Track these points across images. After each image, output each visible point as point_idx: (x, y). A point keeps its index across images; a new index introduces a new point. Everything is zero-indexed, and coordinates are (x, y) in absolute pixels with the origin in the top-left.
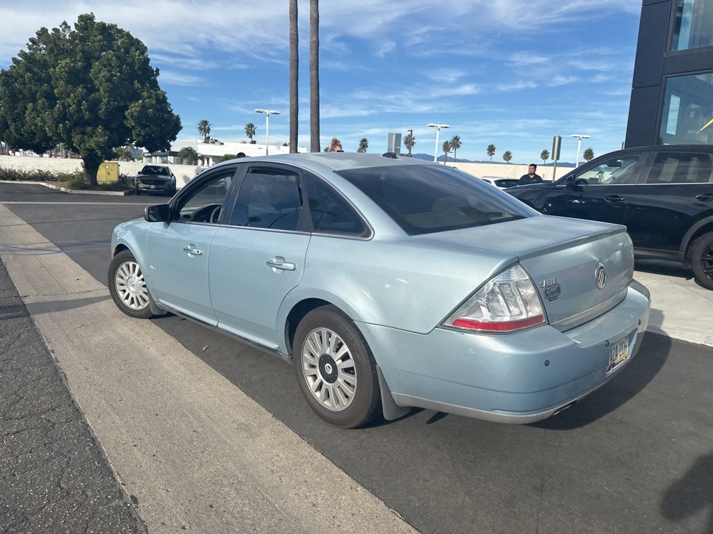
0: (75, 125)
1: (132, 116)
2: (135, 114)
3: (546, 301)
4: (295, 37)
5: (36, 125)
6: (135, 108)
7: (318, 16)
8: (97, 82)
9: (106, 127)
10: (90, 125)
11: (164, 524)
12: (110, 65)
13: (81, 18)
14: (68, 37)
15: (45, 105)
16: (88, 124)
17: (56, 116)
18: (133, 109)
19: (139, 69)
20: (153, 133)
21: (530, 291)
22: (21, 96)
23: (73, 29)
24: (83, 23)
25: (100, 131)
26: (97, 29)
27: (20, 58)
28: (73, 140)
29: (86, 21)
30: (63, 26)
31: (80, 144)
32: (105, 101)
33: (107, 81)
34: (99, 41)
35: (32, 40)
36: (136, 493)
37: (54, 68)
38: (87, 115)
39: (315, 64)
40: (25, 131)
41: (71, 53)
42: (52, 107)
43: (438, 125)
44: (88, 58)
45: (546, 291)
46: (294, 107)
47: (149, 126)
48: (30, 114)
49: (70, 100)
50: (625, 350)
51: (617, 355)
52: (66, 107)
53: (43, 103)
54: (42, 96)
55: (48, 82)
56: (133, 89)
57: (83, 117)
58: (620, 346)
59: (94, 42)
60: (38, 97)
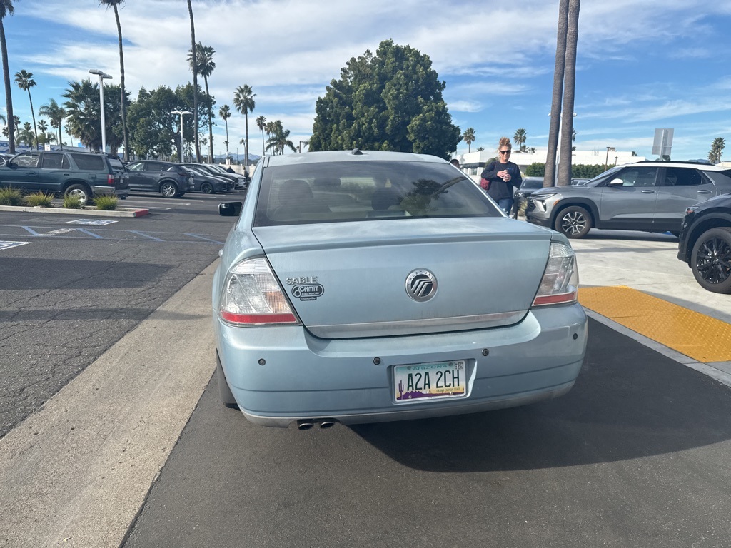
0: (367, 141)
1: (412, 129)
2: (415, 127)
3: (295, 300)
4: (564, 31)
5: (338, 143)
6: (415, 121)
8: (386, 101)
9: (391, 141)
10: (378, 140)
12: (399, 83)
13: (382, 45)
14: (369, 63)
16: (376, 139)
17: (352, 134)
18: (414, 123)
19: (422, 84)
20: (431, 145)
21: (274, 287)
22: (329, 119)
23: (375, 55)
24: (382, 49)
25: (385, 145)
26: (392, 52)
27: (331, 87)
30: (367, 54)
32: (391, 117)
33: (394, 98)
34: (392, 63)
35: (343, 70)
37: (355, 92)
38: (376, 131)
41: (370, 77)
42: (350, 126)
44: (383, 79)
45: (297, 289)
47: (428, 138)
48: (334, 133)
49: (363, 119)
50: (456, 383)
51: (429, 384)
52: (360, 125)
53: (344, 124)
54: (343, 118)
55: (350, 105)
56: (417, 103)
57: (373, 134)
58: (440, 374)
59: (388, 65)
60: (340, 119)
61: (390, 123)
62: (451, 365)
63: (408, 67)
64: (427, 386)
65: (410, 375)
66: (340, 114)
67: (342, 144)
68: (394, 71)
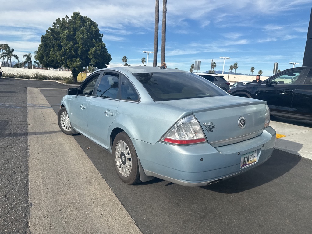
0: (69, 57)
1: (91, 54)
2: (93, 53)
3: (206, 132)
4: (157, 19)
5: (54, 57)
6: (92, 50)
7: (166, 10)
8: (78, 40)
9: (81, 58)
10: (75, 57)
11: (38, 215)
12: (83, 32)
13: (74, 14)
14: (68, 21)
15: (57, 49)
17: (61, 54)
18: (92, 51)
19: (94, 34)
20: (100, 61)
21: (197, 127)
22: (49, 46)
23: (70, 18)
24: (74, 16)
25: (78, 60)
26: (79, 18)
27: (49, 31)
28: (67, 64)
29: (76, 15)
30: (66, 17)
31: (70, 65)
32: (81, 47)
33: (82, 39)
34: (79, 23)
35: (54, 23)
36: (33, 202)
37: (62, 34)
38: (73, 53)
39: (164, 31)
40: (50, 60)
41: (68, 28)
42: (60, 50)
43: (225, 58)
44: (75, 30)
45: (206, 127)
46: (156, 50)
47: (98, 58)
48: (52, 53)
49: (67, 47)
50: (254, 158)
51: (248, 160)
52: (65, 50)
54: (57, 46)
55: (59, 40)
56: (92, 42)
57: (72, 54)
58: (251, 156)
59: (77, 23)
60: (55, 46)
61: (80, 50)
62: (253, 152)
63: (87, 25)
65: (244, 158)
67: (56, 58)
68: (81, 27)
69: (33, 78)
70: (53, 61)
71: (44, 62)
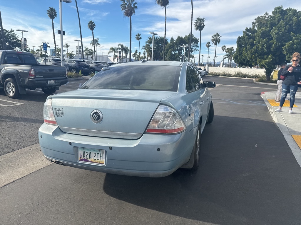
0: (260, 55)
1: (285, 49)
2: (287, 48)
5: (245, 56)
6: (287, 45)
8: (272, 35)
9: (274, 55)
10: (266, 54)
12: (281, 27)
13: (276, 9)
14: (266, 18)
17: (252, 52)
21: (52, 111)
23: (271, 14)
25: (270, 57)
27: (245, 31)
28: (257, 61)
30: (265, 14)
33: (276, 34)
34: (278, 17)
35: (253, 23)
37: (257, 32)
40: (242, 59)
41: (266, 25)
42: (252, 48)
44: (272, 25)
45: (57, 112)
48: (244, 52)
49: (259, 45)
50: (101, 159)
51: (91, 157)
52: (257, 48)
53: (249, 47)
55: (253, 38)
56: (289, 35)
57: (264, 51)
58: (95, 154)
59: (276, 18)
60: (248, 45)
61: (273, 46)
62: (100, 151)
63: (287, 18)
64: (90, 158)
65: (84, 152)
66: (248, 43)
67: (247, 57)
68: (279, 21)
69: (234, 76)
70: (244, 60)
71: (238, 61)
